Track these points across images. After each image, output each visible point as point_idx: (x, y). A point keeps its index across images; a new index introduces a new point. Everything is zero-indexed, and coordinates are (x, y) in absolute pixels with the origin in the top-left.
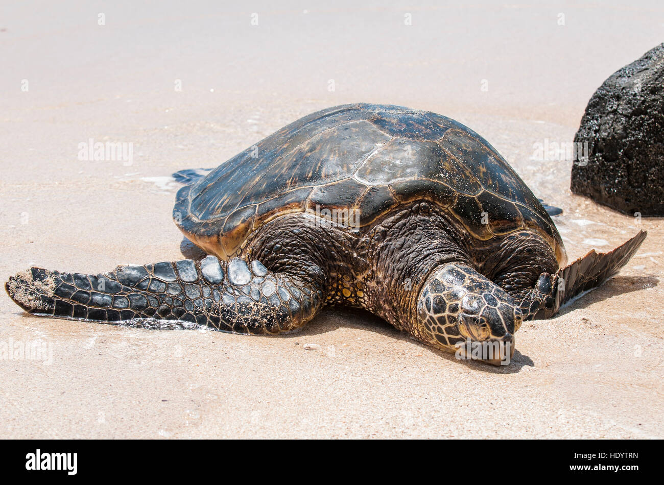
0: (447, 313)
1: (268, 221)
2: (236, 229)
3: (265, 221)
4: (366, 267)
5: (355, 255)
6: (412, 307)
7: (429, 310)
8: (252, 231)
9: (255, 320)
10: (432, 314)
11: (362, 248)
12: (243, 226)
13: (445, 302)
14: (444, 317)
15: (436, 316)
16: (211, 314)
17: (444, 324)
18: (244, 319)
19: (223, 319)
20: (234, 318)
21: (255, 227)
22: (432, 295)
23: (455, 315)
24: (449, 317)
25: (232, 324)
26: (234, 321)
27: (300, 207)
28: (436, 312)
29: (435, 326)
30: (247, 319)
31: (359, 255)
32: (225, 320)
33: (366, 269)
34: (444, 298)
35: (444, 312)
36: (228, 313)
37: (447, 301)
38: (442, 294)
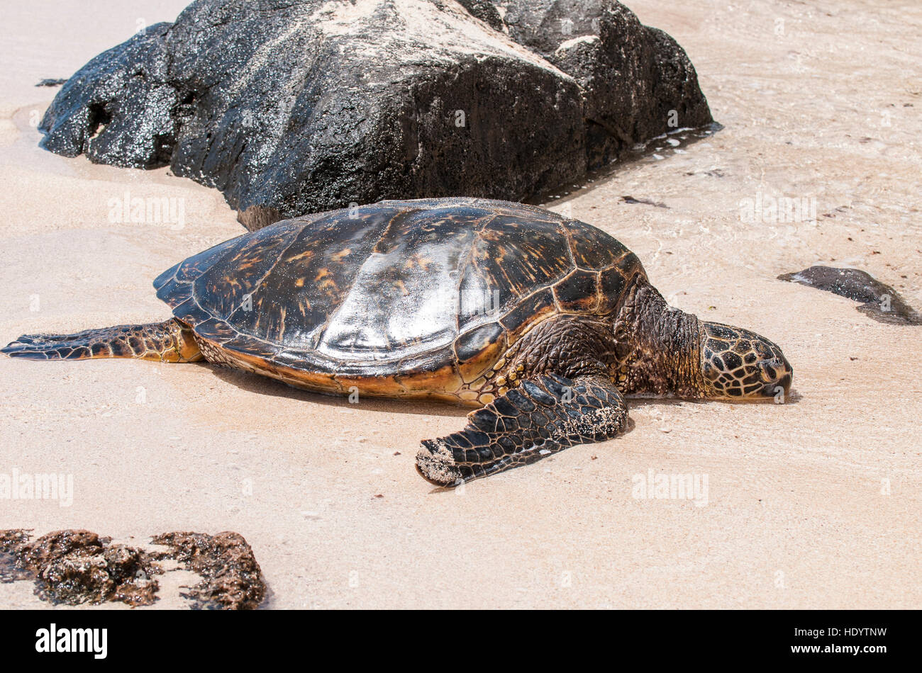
0: (744, 365)
1: (525, 333)
2: (485, 353)
3: (521, 334)
4: (629, 350)
5: (615, 341)
6: (695, 372)
7: (722, 369)
8: (507, 348)
9: (610, 426)
10: (726, 371)
11: (620, 332)
12: (493, 346)
13: (737, 356)
14: (742, 370)
15: (731, 372)
16: (568, 434)
17: (741, 377)
18: (601, 428)
19: (582, 434)
20: (592, 430)
21: (510, 344)
22: (719, 354)
23: (754, 364)
24: (747, 368)
25: (592, 437)
26: (593, 433)
27: (553, 310)
28: (730, 368)
29: (730, 381)
30: (603, 427)
31: (619, 340)
32: (585, 435)
33: (629, 352)
34: (735, 353)
35: (741, 365)
36: (583, 427)
37: (739, 355)
38: (730, 350)
